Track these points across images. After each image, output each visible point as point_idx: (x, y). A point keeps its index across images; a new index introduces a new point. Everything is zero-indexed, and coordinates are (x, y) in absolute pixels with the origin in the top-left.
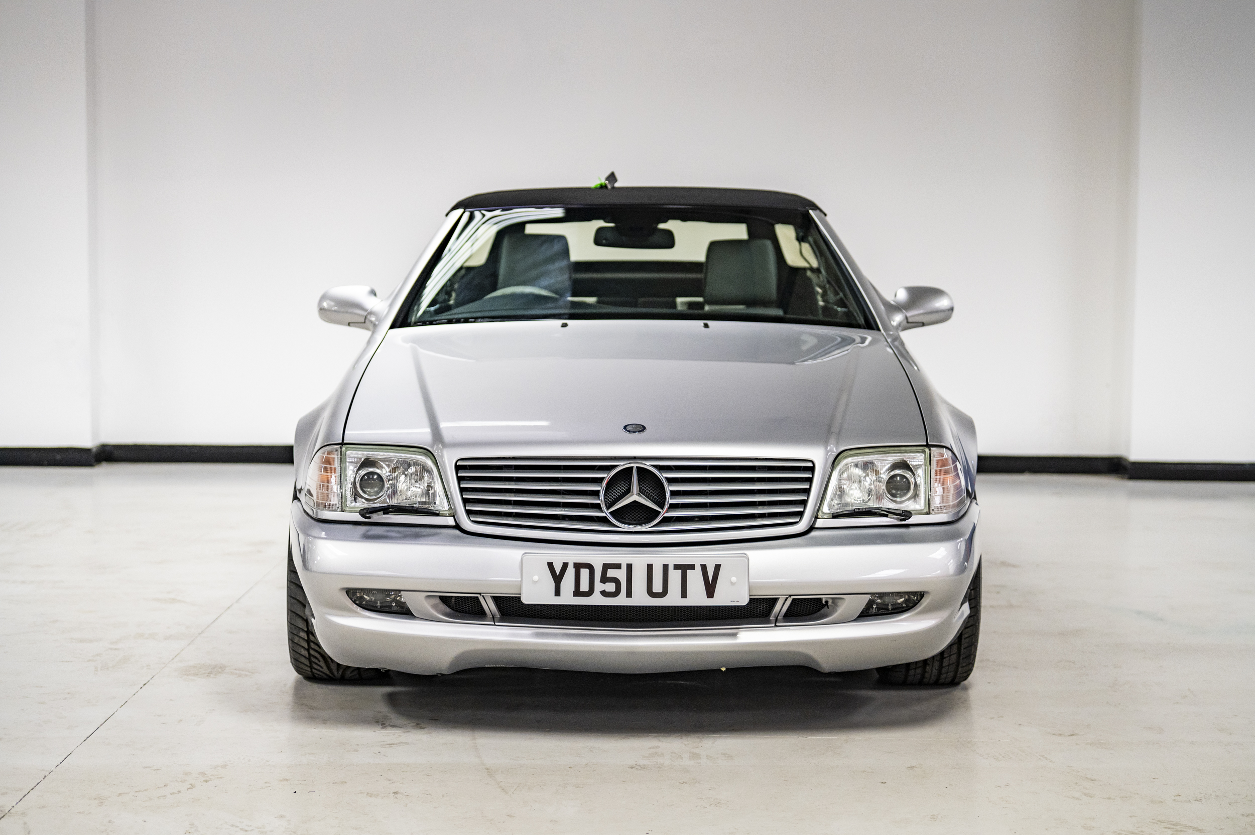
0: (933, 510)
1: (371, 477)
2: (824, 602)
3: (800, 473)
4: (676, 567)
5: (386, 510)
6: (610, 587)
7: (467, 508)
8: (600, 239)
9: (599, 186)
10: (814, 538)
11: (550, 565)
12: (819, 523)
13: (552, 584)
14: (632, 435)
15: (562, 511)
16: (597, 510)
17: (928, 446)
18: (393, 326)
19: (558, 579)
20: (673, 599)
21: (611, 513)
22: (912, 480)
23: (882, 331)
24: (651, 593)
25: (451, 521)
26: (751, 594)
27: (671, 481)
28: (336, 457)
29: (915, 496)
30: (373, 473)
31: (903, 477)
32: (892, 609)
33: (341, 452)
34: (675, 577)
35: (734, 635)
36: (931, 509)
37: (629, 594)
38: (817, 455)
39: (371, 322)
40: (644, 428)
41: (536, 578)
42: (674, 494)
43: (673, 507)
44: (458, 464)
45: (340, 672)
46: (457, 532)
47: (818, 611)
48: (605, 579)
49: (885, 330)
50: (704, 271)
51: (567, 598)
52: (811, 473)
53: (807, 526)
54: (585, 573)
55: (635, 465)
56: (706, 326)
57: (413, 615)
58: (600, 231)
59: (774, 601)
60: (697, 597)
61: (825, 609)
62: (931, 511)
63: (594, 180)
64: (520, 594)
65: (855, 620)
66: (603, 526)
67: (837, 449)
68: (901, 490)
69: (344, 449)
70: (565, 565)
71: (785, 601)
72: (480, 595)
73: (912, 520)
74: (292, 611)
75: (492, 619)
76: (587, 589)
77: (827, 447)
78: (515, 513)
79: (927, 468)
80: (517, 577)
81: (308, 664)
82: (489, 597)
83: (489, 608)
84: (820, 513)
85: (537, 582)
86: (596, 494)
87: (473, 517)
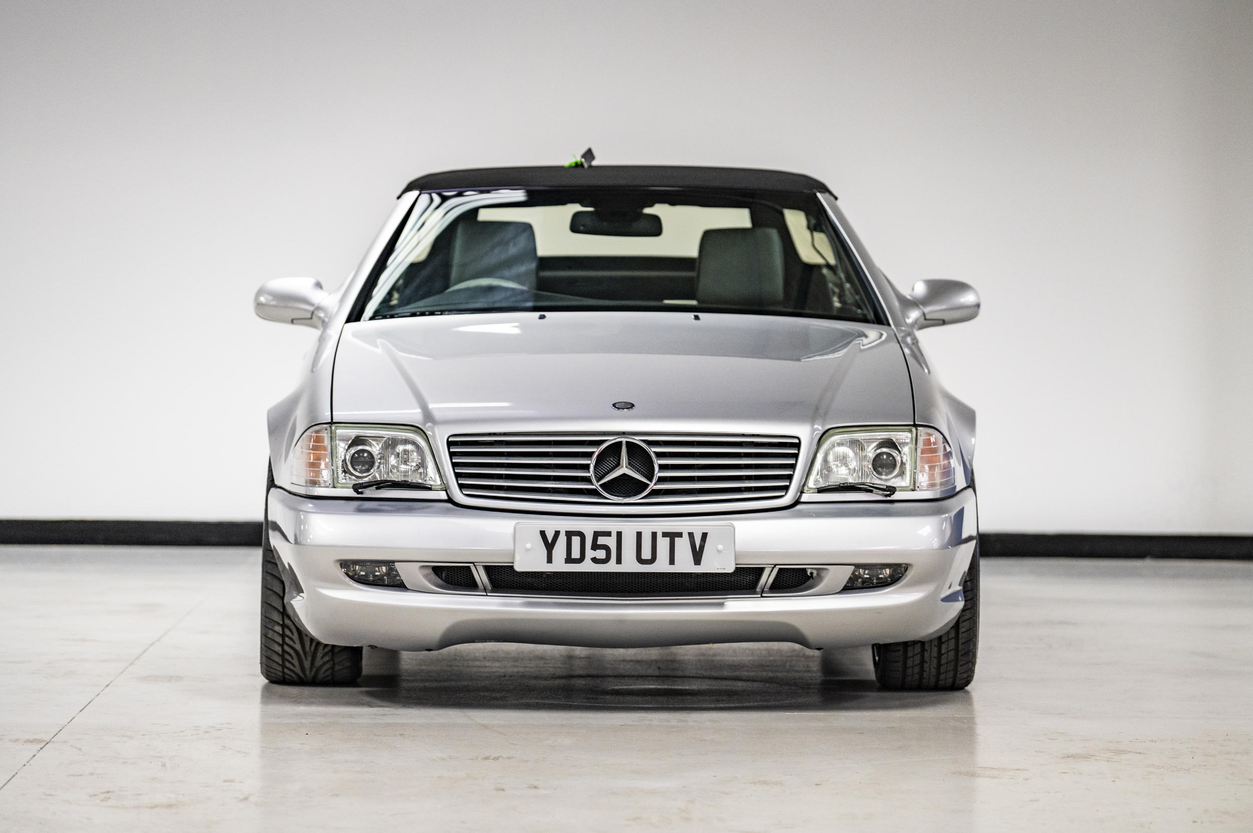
0: (918, 487)
1: (361, 455)
2: (809, 574)
3: (787, 449)
4: (665, 535)
5: (380, 485)
6: (601, 554)
7: (459, 482)
8: (578, 225)
9: (573, 165)
10: (799, 511)
11: (543, 533)
12: (805, 498)
13: (544, 552)
14: (621, 412)
15: (552, 484)
16: (587, 483)
17: (915, 425)
18: (348, 321)
19: (550, 546)
20: (662, 566)
21: (601, 486)
22: (898, 459)
23: (893, 326)
24: (640, 560)
25: (443, 495)
26: (737, 563)
27: (659, 455)
28: (326, 436)
29: (902, 474)
30: (363, 451)
31: (889, 455)
32: (876, 583)
33: (331, 430)
34: (663, 544)
35: (721, 605)
37: (619, 561)
38: (804, 432)
39: (320, 318)
40: (633, 406)
41: (529, 546)
42: (663, 467)
43: (661, 480)
44: (450, 440)
46: (450, 505)
47: (804, 583)
48: (595, 547)
49: (896, 325)
50: (697, 268)
51: (559, 565)
52: (797, 449)
53: (793, 500)
54: (576, 540)
55: (624, 440)
56: (697, 318)
57: (406, 587)
58: (576, 216)
59: (759, 571)
60: (684, 564)
61: (811, 581)
62: (916, 488)
63: (568, 157)
64: (513, 563)
65: (841, 592)
66: (593, 498)
67: (822, 427)
68: (887, 468)
69: (333, 428)
70: (557, 533)
71: (771, 571)
72: (472, 564)
73: (897, 496)
74: (267, 603)
75: (485, 590)
76: (578, 557)
77: (813, 425)
78: (507, 486)
79: (913, 446)
80: (510, 546)
81: (281, 663)
82: (482, 567)
83: (480, 578)
84: (806, 488)
85: (529, 549)
86: (586, 467)
87: (466, 491)
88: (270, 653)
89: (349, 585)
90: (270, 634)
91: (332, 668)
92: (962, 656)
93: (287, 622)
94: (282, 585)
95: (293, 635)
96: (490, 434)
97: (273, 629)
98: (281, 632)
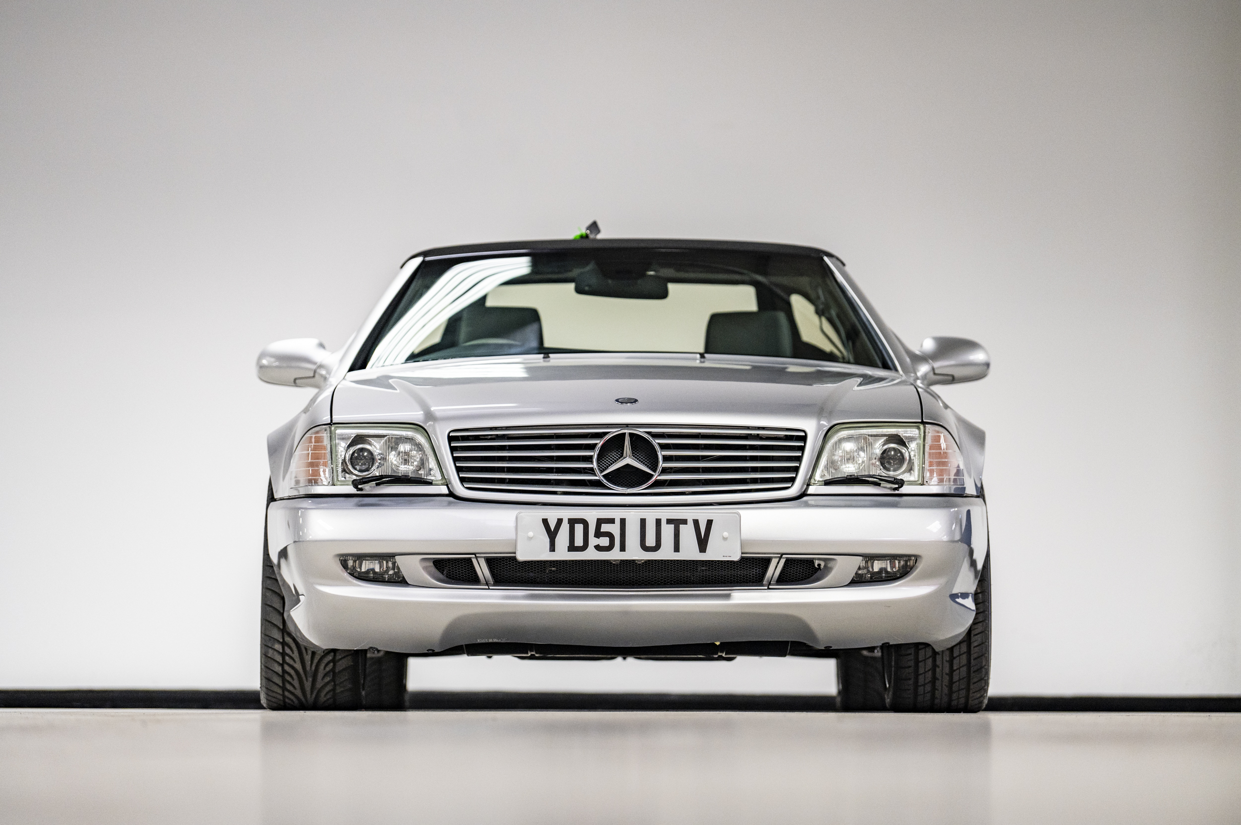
0: (927, 482)
1: (361, 454)
2: (816, 566)
3: (794, 442)
4: (669, 521)
5: (380, 480)
6: (604, 541)
7: (461, 476)
8: (583, 288)
9: (578, 237)
10: (805, 502)
11: (545, 522)
12: (812, 490)
13: (547, 540)
14: (624, 406)
15: (555, 475)
16: (591, 474)
17: (923, 423)
18: (352, 369)
19: (552, 535)
20: (666, 553)
21: (604, 476)
22: (907, 455)
23: (900, 372)
24: (644, 547)
25: (444, 490)
26: (743, 551)
27: (664, 447)
28: (325, 436)
29: (910, 469)
30: (362, 450)
31: (897, 451)
32: (885, 576)
33: (331, 431)
34: (668, 531)
35: (728, 596)
36: (925, 480)
37: (623, 548)
38: (809, 426)
39: (322, 376)
40: (636, 401)
41: (531, 534)
42: (666, 459)
43: (665, 471)
44: (450, 435)
45: (314, 696)
46: (451, 499)
47: (811, 576)
48: (598, 534)
51: (562, 554)
52: (803, 441)
53: (799, 492)
54: (579, 528)
55: (627, 431)
56: (702, 356)
57: (407, 583)
59: (766, 562)
60: (690, 551)
61: (819, 573)
62: (925, 483)
64: (515, 553)
65: (848, 586)
66: (598, 489)
67: (829, 423)
68: (895, 464)
69: (333, 428)
70: (560, 521)
71: (778, 563)
72: (474, 556)
73: (905, 490)
74: (267, 620)
75: (487, 584)
76: (581, 544)
77: (819, 420)
78: (509, 479)
79: (921, 442)
80: (512, 536)
81: (281, 685)
82: (483, 559)
83: (482, 572)
84: (812, 481)
85: (532, 538)
86: (589, 459)
87: (467, 484)
88: (270, 674)
89: (349, 581)
90: (271, 653)
91: (334, 690)
92: (974, 672)
93: (288, 639)
94: (282, 602)
95: (293, 653)
96: (491, 429)
97: (273, 647)
98: (281, 651)
